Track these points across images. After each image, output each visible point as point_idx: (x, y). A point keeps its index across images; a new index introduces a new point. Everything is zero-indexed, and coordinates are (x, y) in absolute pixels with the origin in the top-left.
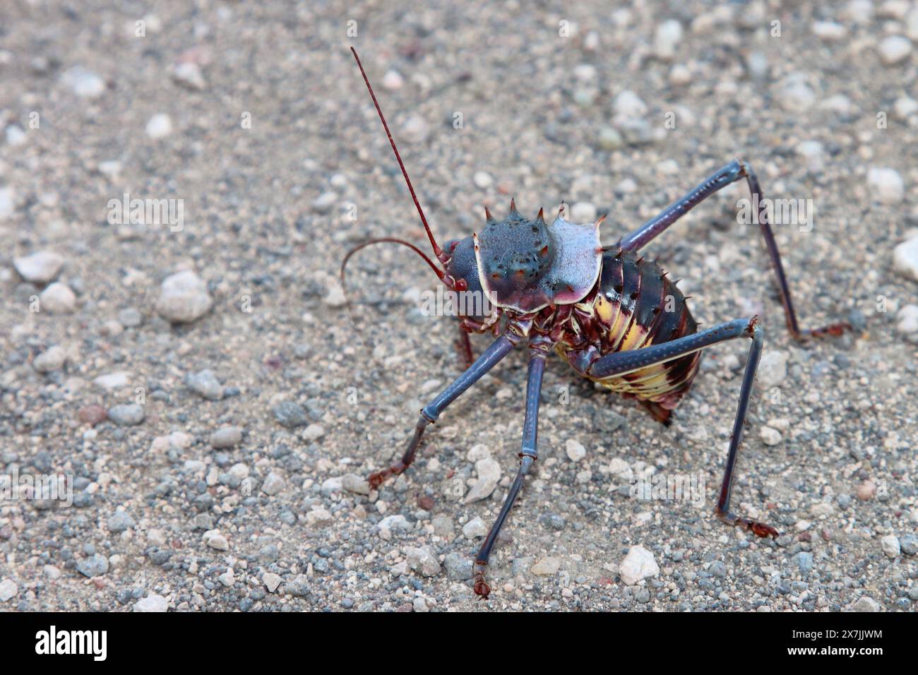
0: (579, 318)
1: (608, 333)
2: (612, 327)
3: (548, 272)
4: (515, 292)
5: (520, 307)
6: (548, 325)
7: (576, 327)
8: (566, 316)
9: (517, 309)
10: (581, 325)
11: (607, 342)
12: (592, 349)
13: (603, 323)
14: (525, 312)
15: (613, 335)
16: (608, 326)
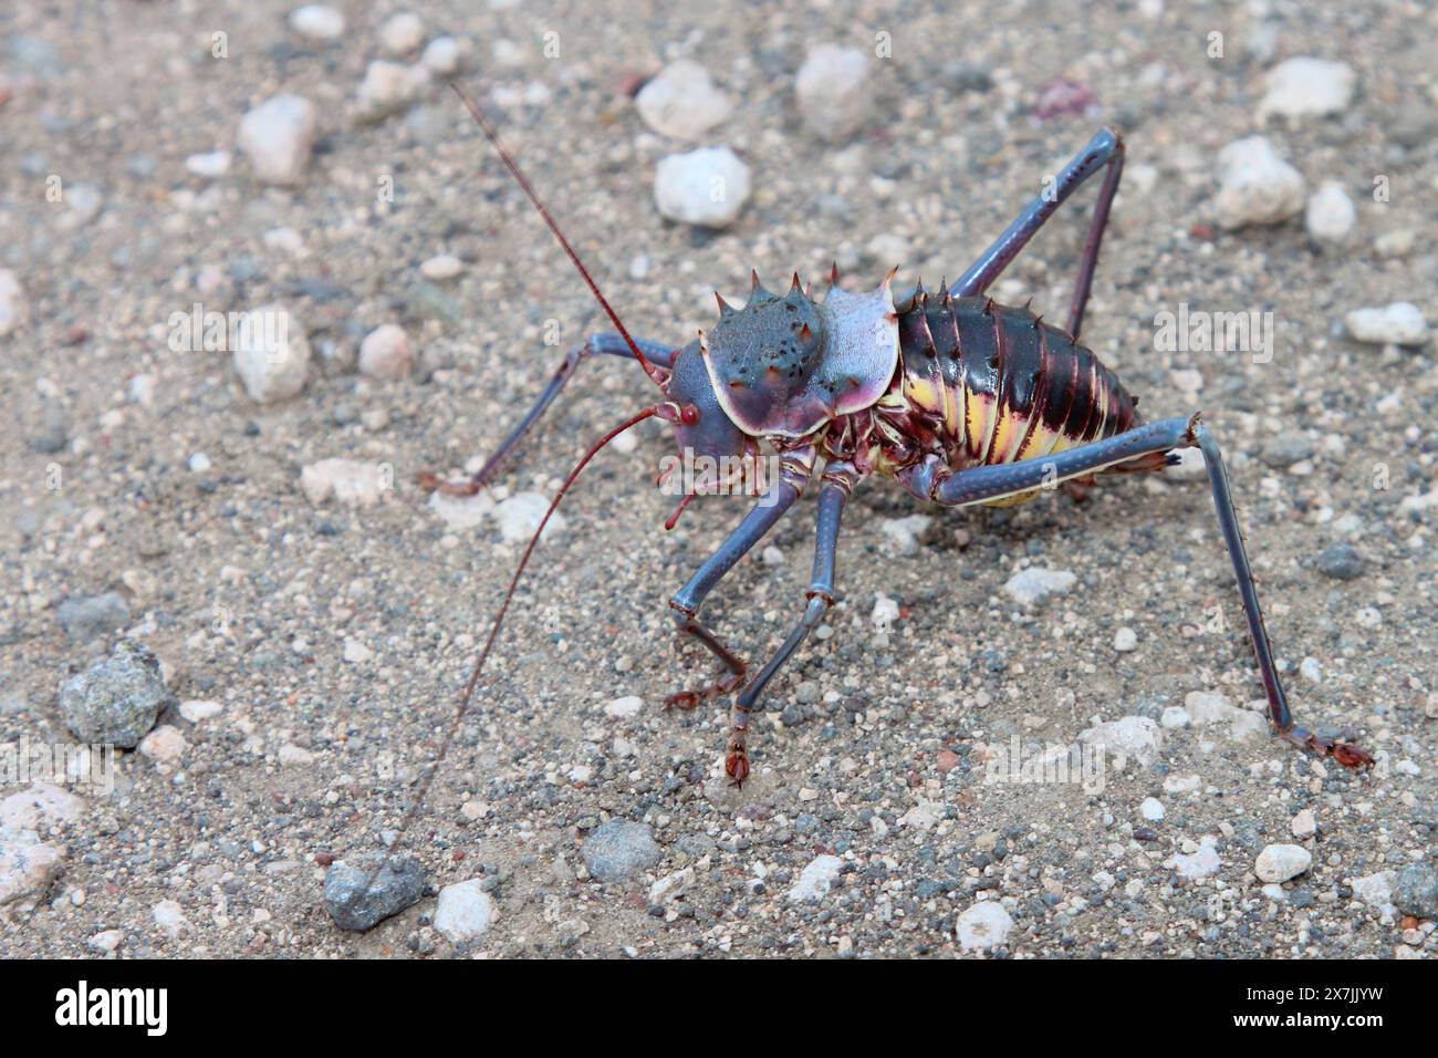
0: (891, 419)
1: (944, 424)
2: (945, 412)
3: (818, 365)
4: (774, 407)
5: (787, 428)
6: (846, 445)
7: (892, 434)
8: (867, 423)
9: (786, 433)
10: (899, 429)
11: (949, 437)
12: (931, 458)
13: (930, 413)
14: (798, 436)
15: (951, 425)
16: (938, 414)
